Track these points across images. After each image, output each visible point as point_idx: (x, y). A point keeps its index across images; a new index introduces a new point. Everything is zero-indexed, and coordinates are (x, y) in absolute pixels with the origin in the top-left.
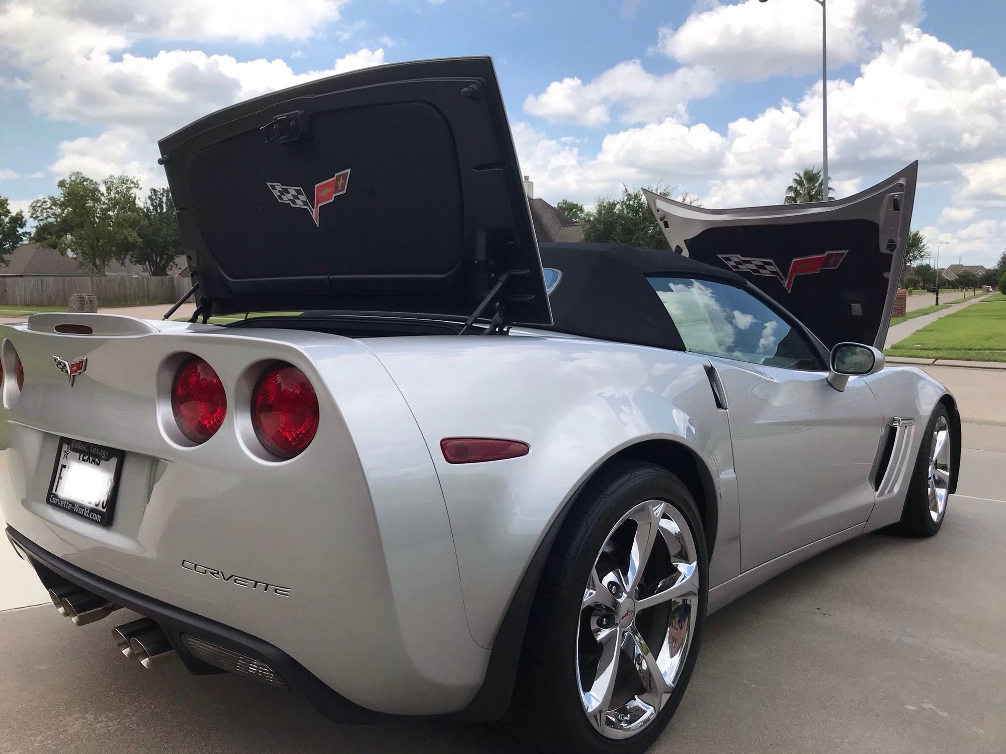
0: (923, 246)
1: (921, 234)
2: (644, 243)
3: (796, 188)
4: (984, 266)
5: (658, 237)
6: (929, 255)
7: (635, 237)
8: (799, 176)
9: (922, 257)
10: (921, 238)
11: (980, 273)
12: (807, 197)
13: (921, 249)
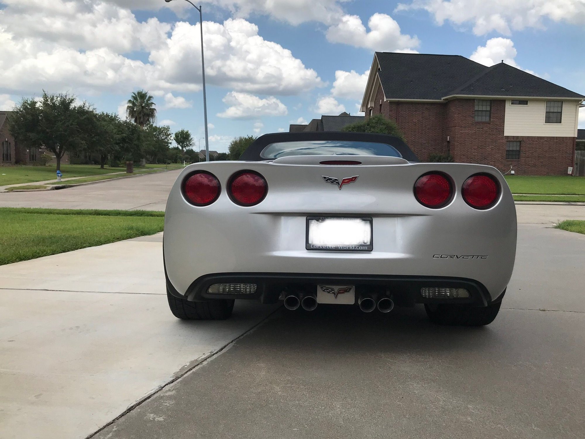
0: (191, 139)
1: (189, 132)
2: (62, 130)
3: (133, 102)
4: (217, 151)
5: (71, 126)
6: (194, 144)
7: (56, 126)
8: (135, 94)
9: (191, 145)
10: (189, 134)
11: (215, 155)
12: (140, 107)
13: (190, 140)
